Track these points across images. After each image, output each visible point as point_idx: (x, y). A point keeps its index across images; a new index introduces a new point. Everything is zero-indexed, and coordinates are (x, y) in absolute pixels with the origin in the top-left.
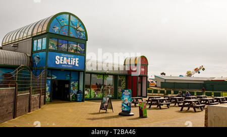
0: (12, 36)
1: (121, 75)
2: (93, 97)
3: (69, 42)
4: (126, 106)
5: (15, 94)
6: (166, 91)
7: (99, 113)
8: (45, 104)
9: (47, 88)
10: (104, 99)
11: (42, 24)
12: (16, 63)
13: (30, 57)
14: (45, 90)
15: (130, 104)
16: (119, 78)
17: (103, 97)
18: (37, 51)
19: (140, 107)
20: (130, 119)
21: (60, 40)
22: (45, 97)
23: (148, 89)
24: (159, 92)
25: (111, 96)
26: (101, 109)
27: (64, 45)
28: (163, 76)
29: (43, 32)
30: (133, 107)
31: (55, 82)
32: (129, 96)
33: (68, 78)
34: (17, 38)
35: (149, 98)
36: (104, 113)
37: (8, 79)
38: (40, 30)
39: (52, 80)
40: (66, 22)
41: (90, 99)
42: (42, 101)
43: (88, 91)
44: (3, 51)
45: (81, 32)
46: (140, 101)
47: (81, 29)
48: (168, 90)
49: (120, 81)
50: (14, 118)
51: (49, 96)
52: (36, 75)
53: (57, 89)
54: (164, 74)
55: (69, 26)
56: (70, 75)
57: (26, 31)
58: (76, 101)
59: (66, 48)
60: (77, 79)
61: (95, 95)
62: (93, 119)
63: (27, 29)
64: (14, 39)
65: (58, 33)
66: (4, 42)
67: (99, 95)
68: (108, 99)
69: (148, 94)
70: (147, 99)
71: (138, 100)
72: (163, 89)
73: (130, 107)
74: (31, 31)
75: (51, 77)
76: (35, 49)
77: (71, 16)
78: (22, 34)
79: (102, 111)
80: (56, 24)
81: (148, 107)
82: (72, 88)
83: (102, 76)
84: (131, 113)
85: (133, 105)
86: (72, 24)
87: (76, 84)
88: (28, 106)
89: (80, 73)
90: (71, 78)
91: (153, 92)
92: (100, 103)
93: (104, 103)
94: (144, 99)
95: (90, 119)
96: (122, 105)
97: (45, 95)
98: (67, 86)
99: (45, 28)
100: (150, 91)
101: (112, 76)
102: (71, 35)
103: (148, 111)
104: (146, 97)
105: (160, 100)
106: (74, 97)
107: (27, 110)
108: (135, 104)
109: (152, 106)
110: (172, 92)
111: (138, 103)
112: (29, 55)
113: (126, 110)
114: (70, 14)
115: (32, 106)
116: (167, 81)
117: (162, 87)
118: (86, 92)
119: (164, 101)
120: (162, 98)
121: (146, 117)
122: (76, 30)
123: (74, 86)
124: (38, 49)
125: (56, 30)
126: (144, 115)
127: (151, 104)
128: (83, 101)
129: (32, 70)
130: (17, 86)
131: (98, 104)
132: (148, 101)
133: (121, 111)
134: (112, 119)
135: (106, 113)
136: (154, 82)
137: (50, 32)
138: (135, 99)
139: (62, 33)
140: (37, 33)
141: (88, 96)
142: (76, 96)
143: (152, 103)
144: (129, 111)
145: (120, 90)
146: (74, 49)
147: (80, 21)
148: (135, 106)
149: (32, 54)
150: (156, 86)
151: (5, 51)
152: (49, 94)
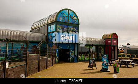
0: (36, 24)
1: (100, 46)
2: (83, 59)
3: (69, 26)
4: (105, 65)
5: (39, 58)
6: (131, 55)
7: (88, 70)
8: (55, 64)
9: (57, 54)
10: (91, 61)
11: (53, 16)
12: (39, 40)
13: (47, 36)
14: (55, 55)
15: (107, 64)
16: (99, 47)
17: (90, 59)
18: (51, 33)
19: (114, 66)
20: (108, 74)
21: (63, 26)
22: (55, 60)
23: (119, 54)
24: (126, 56)
25: (95, 59)
26: (89, 67)
27: (65, 28)
28: (128, 46)
29: (53, 21)
30: (109, 66)
31: (61, 51)
32: (106, 59)
33: (68, 48)
34: (39, 25)
35: (120, 60)
36: (91, 69)
37: (35, 49)
38: (52, 20)
39: (59, 49)
40: (66, 15)
41: (82, 61)
42: (54, 62)
43: (80, 56)
44: (32, 33)
45: (75, 20)
46: (114, 62)
47: (75, 18)
48: (132, 55)
49: (100, 49)
50: (38, 72)
51: (58, 59)
52: (50, 46)
53: (62, 55)
54: (129, 44)
55: (68, 16)
56: (70, 46)
57: (44, 21)
58: (74, 62)
59: (67, 30)
60: (74, 48)
61: (85, 58)
62: (84, 73)
63: (45, 20)
64: (37, 26)
65: (62, 21)
66: (32, 28)
67: (87, 58)
68: (93, 61)
69: (119, 57)
70: (118, 61)
71: (113, 61)
72: (129, 54)
73: (108, 66)
74: (46, 21)
75: (59, 47)
76: (49, 31)
77: (69, 11)
78: (42, 22)
79: (89, 68)
80: (61, 16)
81: (119, 66)
82: (71, 54)
83: (89, 46)
84: (108, 70)
85: (109, 64)
86: (70, 15)
87: (73, 52)
88: (46, 65)
89: (76, 45)
90: (70, 48)
91: (122, 56)
92: (88, 63)
93: (91, 63)
94: (116, 61)
95: (82, 73)
96: (103, 65)
97: (55, 58)
98: (68, 53)
99: (55, 19)
100: (120, 56)
101: (95, 46)
102: (70, 22)
103: (119, 69)
104: (118, 59)
105: (127, 61)
106: (72, 59)
107: (46, 67)
108: (111, 64)
109: (122, 66)
110: (135, 56)
111: (112, 64)
112: (46, 35)
113: (105, 68)
114: (69, 10)
115: (48, 65)
116: (131, 49)
117: (128, 53)
118: (79, 57)
119: (130, 62)
120: (129, 60)
121: (118, 73)
122: (72, 19)
123: (72, 52)
124: (51, 31)
125: (61, 19)
126: (117, 71)
127: (121, 65)
128: (77, 62)
129: (48, 43)
130: (40, 53)
131: (87, 64)
132: (119, 62)
133: (102, 69)
134: (96, 74)
135: (92, 69)
136: (122, 49)
137: (57, 21)
138: (111, 61)
139: (64, 21)
140: (50, 22)
141: (80, 59)
142: (73, 59)
143: (121, 63)
144: (107, 69)
145: (100, 55)
146: (72, 30)
147: (74, 13)
148: (111, 65)
149: (47, 34)
150: (124, 52)
151: (33, 33)
152: (57, 58)
